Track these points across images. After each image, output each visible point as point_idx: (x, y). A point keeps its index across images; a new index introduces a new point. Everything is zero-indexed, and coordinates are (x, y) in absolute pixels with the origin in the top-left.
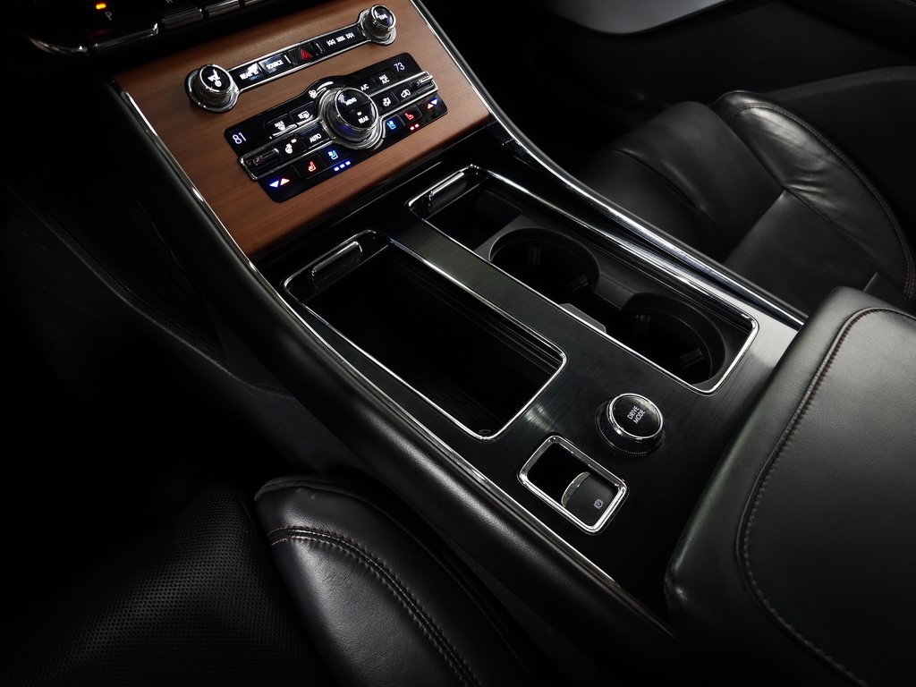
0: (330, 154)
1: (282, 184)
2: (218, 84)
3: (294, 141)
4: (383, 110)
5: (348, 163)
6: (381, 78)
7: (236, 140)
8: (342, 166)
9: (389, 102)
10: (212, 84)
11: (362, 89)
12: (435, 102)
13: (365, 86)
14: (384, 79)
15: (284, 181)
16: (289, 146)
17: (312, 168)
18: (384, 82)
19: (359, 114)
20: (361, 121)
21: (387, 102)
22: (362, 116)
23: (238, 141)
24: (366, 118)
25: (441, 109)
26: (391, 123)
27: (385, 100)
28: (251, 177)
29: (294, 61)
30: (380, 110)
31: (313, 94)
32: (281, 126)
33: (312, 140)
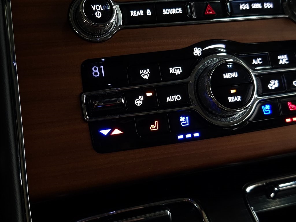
0: (182, 119)
1: (113, 133)
2: (98, 15)
3: (149, 94)
4: (264, 90)
5: (196, 135)
6: (280, 57)
7: (94, 71)
8: (188, 136)
9: (277, 85)
10: (91, 13)
15: (117, 132)
16: (141, 98)
17: (154, 127)
18: (281, 62)
19: (233, 91)
20: (231, 99)
22: (234, 95)
23: (96, 73)
24: (239, 98)
26: (268, 107)
27: (272, 82)
28: (83, 116)
29: (194, 14)
30: (261, 91)
31: (197, 52)
32: (145, 74)
33: (168, 99)
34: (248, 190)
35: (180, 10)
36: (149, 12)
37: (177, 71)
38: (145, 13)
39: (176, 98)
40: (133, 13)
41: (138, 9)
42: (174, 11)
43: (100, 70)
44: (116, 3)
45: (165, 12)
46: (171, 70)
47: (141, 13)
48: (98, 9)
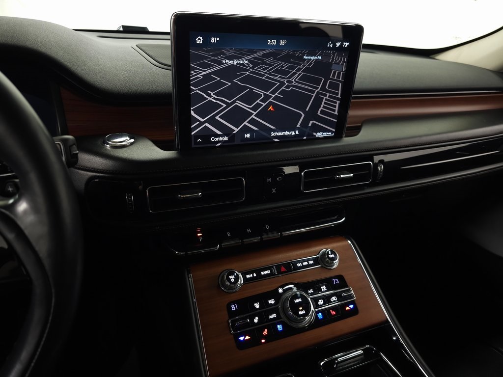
0: (278, 326)
1: (246, 339)
2: (233, 280)
4: (317, 306)
6: (322, 287)
10: (229, 280)
11: (309, 292)
12: (351, 306)
13: (311, 290)
14: (324, 288)
15: (247, 337)
16: (257, 318)
17: (265, 333)
18: (323, 290)
19: (301, 308)
20: (300, 313)
21: (321, 302)
22: (302, 310)
23: (233, 308)
24: (304, 312)
25: (354, 312)
26: (320, 314)
27: (320, 301)
28: (230, 331)
29: (276, 272)
30: (315, 306)
31: (281, 291)
32: (257, 306)
33: (270, 317)
34: (321, 364)
35: (269, 271)
36: (255, 275)
37: (272, 302)
38: (253, 275)
39: (274, 316)
40: (248, 276)
41: (249, 274)
42: (266, 272)
43: (235, 306)
44: (239, 272)
45: (263, 273)
46: (269, 302)
47: (251, 276)
48: (232, 278)
